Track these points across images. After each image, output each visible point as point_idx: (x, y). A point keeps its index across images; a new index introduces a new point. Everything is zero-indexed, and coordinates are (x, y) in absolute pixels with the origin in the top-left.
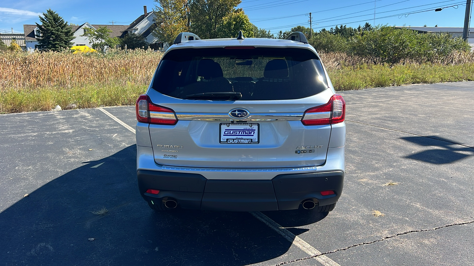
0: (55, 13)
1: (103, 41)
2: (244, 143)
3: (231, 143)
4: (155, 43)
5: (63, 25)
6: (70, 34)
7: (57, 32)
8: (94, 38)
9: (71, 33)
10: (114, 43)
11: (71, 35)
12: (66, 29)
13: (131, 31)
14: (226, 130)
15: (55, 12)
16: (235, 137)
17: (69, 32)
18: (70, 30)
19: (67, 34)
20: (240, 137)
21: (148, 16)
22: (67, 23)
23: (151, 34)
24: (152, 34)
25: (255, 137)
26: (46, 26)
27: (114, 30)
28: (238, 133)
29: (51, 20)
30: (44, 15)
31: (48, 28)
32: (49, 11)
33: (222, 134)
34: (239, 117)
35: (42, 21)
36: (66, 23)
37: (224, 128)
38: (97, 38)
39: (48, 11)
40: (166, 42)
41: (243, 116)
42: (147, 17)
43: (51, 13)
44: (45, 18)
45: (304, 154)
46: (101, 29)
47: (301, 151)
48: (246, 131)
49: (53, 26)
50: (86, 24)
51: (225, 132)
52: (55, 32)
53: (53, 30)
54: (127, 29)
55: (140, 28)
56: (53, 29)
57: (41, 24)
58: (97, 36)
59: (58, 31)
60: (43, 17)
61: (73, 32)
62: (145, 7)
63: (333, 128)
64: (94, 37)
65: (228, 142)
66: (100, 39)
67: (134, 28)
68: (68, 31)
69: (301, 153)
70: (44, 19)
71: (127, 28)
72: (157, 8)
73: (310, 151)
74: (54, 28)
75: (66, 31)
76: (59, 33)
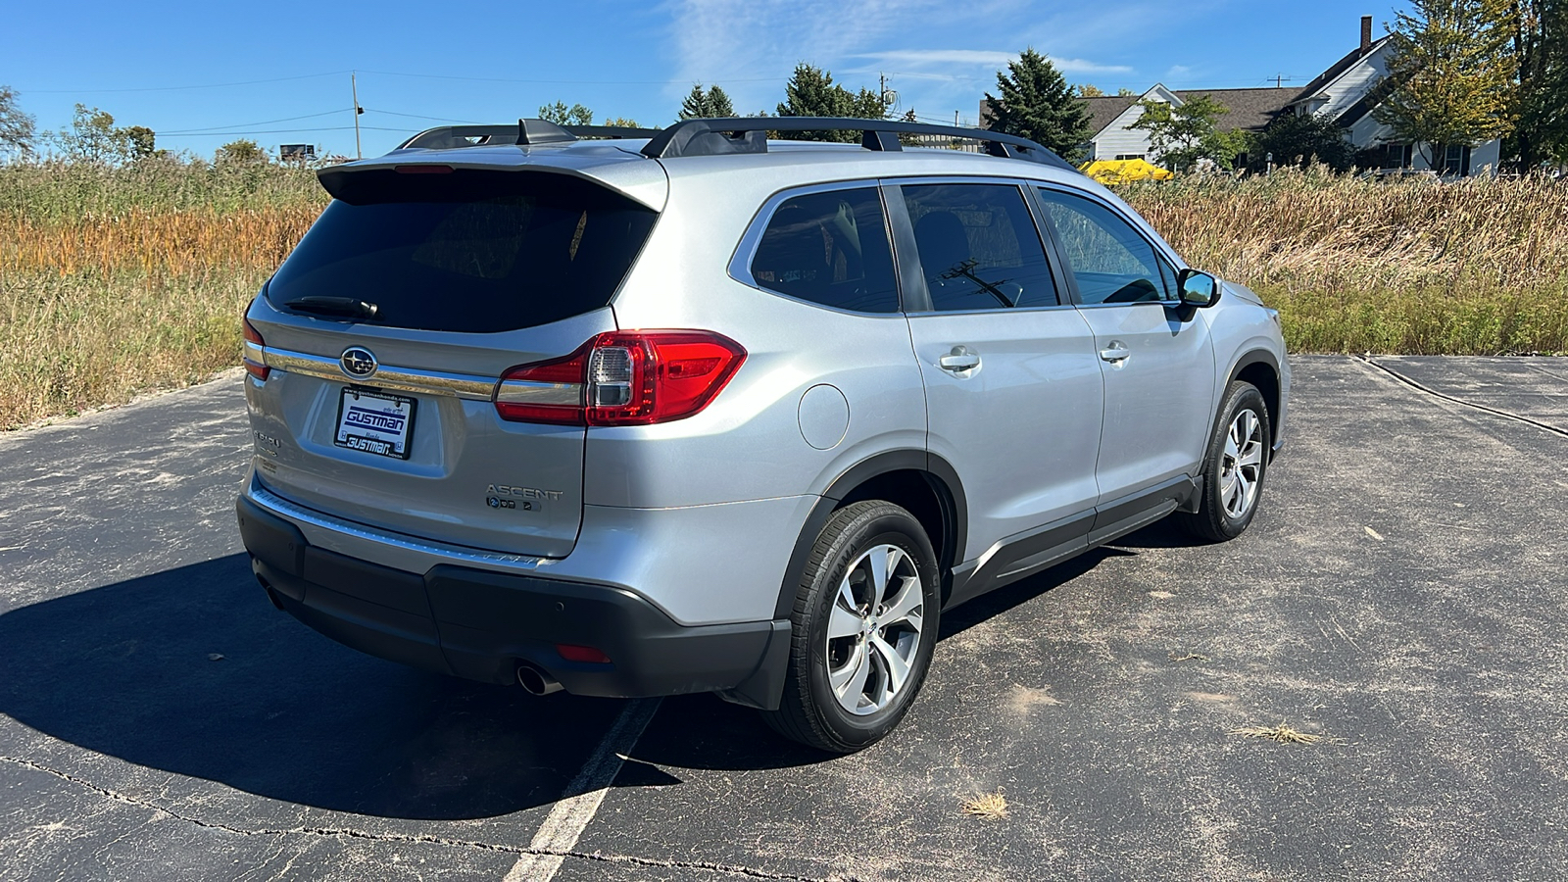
0: (1044, 62)
1: (1195, 142)
2: (376, 453)
3: (353, 448)
4: (1381, 145)
5: (1061, 97)
6: (1078, 125)
7: (1038, 120)
8: (1166, 133)
9: (1080, 121)
10: (1226, 149)
11: (1080, 127)
12: (1067, 110)
13: (1303, 105)
14: (352, 408)
15: (1043, 59)
16: (363, 432)
17: (1075, 117)
18: (1079, 112)
19: (1068, 123)
20: (373, 433)
21: (1371, 52)
22: (1072, 88)
23: (1367, 114)
24: (1371, 115)
25: (400, 440)
26: (1010, 103)
27: (1249, 103)
28: (372, 419)
29: (1027, 83)
30: (1012, 68)
31: (1015, 106)
32: (1027, 57)
33: (344, 419)
34: (356, 371)
35: (1001, 88)
36: (1070, 90)
37: (349, 400)
38: (1175, 134)
39: (1023, 56)
40: (1419, 140)
41: (365, 372)
42: (1368, 55)
43: (1030, 61)
44: (1014, 79)
45: (507, 509)
46: (1189, 103)
47: (501, 501)
48: (389, 418)
49: (1030, 101)
50: (1157, 91)
51: (350, 413)
52: (1034, 119)
53: (1027, 114)
54: (1294, 100)
55: (1337, 95)
56: (1030, 110)
57: (998, 96)
58: (1178, 128)
59: (1041, 115)
60: (1009, 75)
61: (1089, 118)
62: (1366, 22)
63: (590, 440)
64: (1166, 130)
65: (348, 445)
66: (1184, 136)
67: (1314, 96)
68: (1071, 114)
69: (502, 506)
70: (1011, 81)
71: (1293, 97)
72: (1401, 20)
73: (527, 506)
74: (1033, 106)
75: (1066, 114)
76: (1045, 121)
